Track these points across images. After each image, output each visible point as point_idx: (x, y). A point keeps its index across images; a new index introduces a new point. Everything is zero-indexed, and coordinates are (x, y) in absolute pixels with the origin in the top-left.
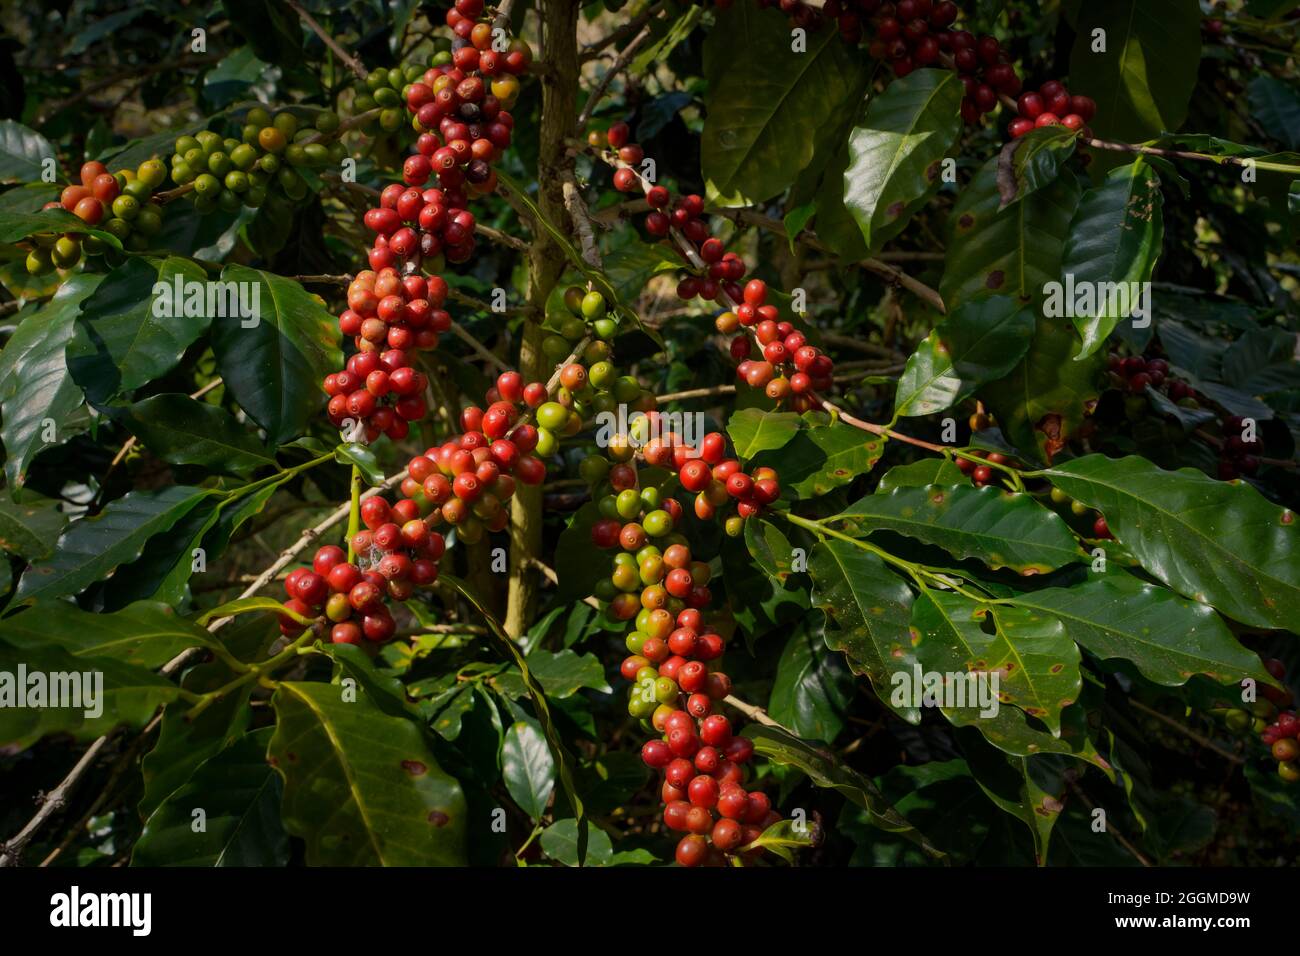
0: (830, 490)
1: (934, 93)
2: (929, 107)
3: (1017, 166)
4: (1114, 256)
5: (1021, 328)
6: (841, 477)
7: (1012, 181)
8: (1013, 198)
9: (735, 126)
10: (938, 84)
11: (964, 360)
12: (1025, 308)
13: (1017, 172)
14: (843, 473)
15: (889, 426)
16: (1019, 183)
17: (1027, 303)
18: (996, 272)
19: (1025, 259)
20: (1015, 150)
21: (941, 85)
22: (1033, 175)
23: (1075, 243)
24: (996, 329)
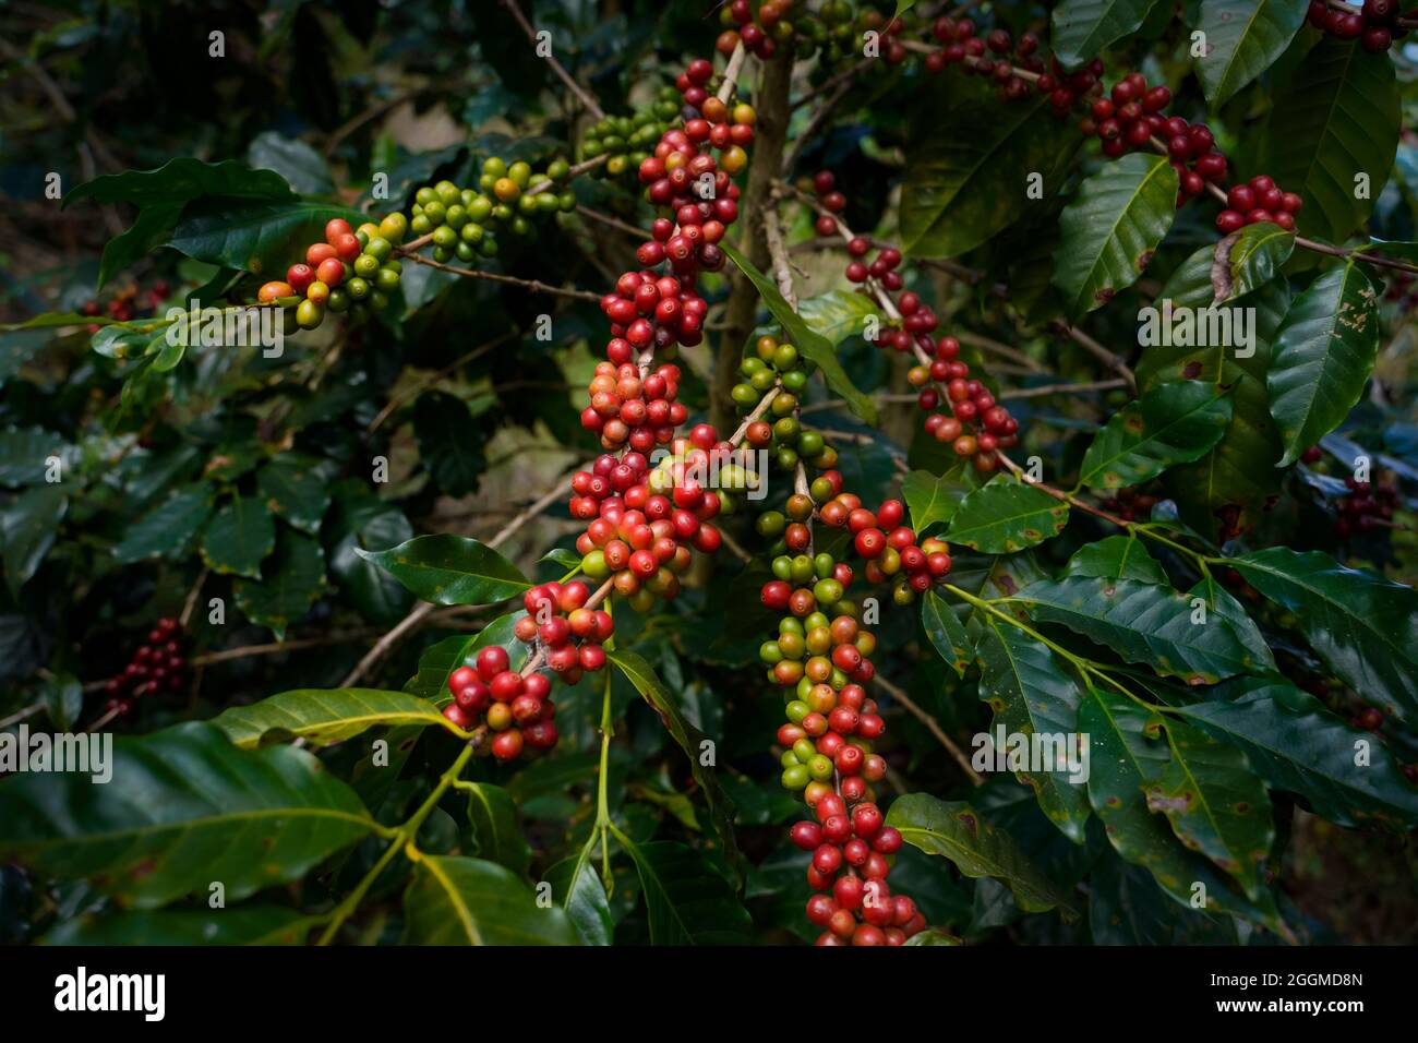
0: (1021, 549)
1: (1146, 180)
2: (1141, 192)
3: (1234, 264)
4: (1320, 364)
5: (1217, 416)
6: (1031, 538)
7: (1227, 279)
8: (1227, 297)
9: (934, 184)
10: (1151, 169)
11: (1156, 439)
12: (1222, 397)
13: (1233, 269)
14: (1032, 534)
15: (1072, 493)
16: (1234, 282)
17: (1226, 391)
18: (1194, 363)
19: (1225, 355)
20: (1231, 247)
21: (1155, 170)
22: (1249, 276)
23: (1283, 347)
24: (1191, 415)
